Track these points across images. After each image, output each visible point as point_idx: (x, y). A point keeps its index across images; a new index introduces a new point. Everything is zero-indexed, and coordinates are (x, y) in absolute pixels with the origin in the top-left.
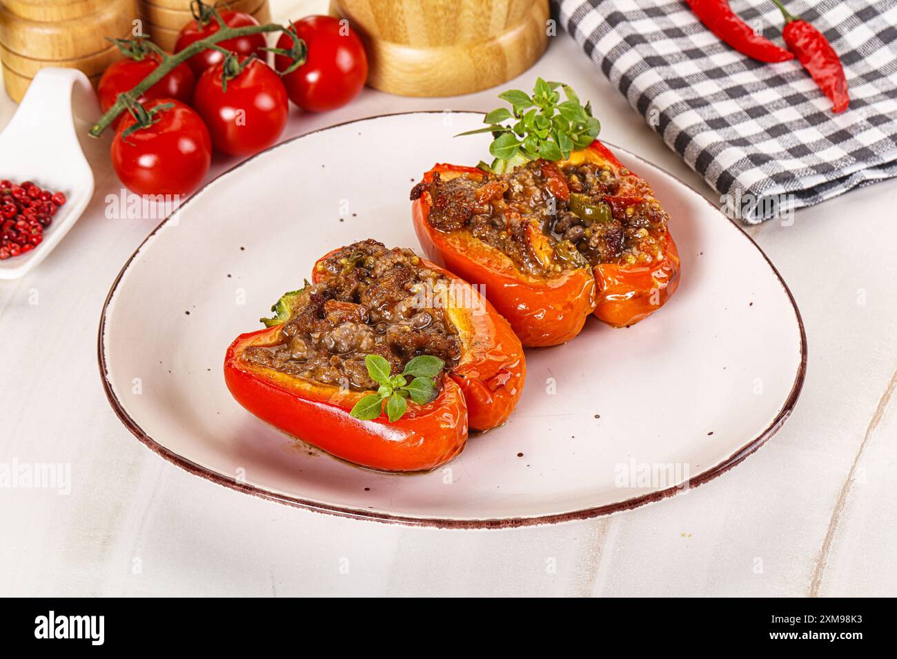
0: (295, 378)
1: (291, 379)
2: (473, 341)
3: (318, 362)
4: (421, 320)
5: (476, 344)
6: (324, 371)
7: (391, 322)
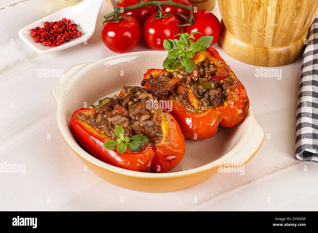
0: (92, 128)
1: (91, 128)
2: (167, 139)
3: (103, 126)
4: (149, 124)
5: (168, 140)
6: (104, 130)
7: (137, 121)
